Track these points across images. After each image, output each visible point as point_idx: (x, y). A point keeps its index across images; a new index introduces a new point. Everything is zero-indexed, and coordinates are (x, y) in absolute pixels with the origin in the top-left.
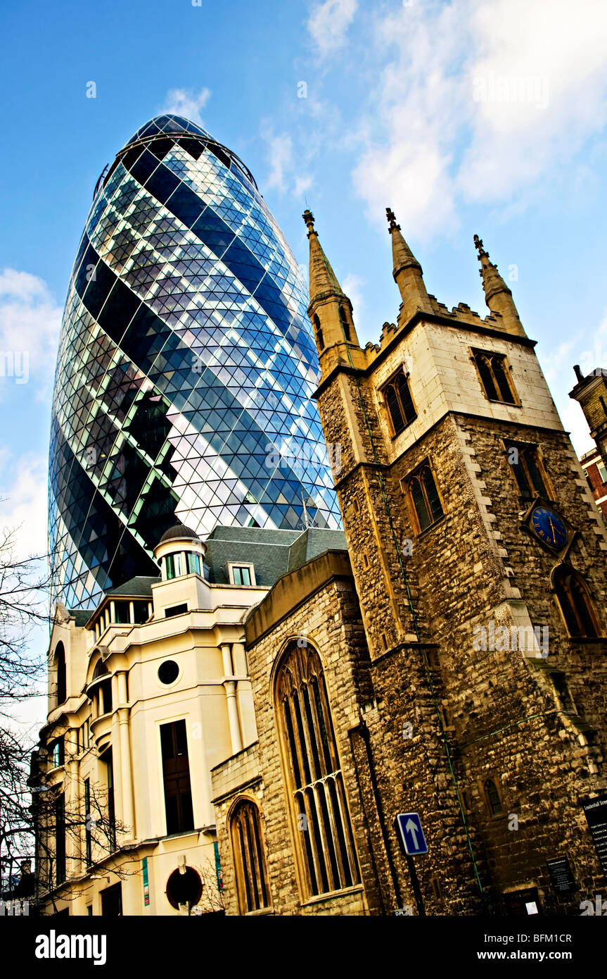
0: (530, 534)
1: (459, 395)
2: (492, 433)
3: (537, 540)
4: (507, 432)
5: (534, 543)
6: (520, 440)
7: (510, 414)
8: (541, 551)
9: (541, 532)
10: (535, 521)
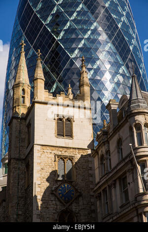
0: (56, 196)
1: (42, 136)
2: (53, 152)
3: (58, 199)
4: (61, 151)
5: (56, 200)
6: (66, 155)
7: (66, 143)
8: (58, 203)
9: (61, 195)
10: (60, 190)
